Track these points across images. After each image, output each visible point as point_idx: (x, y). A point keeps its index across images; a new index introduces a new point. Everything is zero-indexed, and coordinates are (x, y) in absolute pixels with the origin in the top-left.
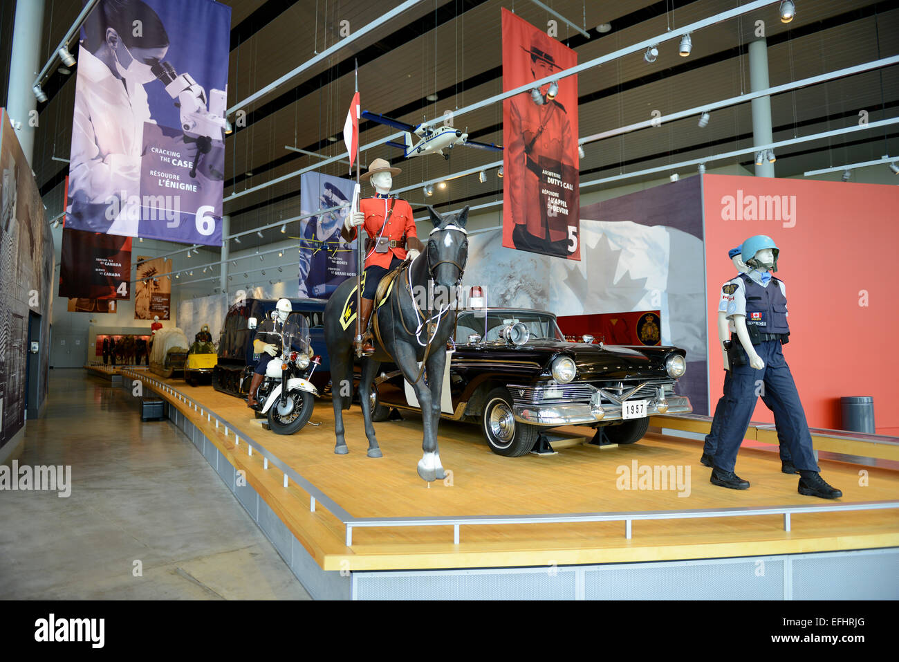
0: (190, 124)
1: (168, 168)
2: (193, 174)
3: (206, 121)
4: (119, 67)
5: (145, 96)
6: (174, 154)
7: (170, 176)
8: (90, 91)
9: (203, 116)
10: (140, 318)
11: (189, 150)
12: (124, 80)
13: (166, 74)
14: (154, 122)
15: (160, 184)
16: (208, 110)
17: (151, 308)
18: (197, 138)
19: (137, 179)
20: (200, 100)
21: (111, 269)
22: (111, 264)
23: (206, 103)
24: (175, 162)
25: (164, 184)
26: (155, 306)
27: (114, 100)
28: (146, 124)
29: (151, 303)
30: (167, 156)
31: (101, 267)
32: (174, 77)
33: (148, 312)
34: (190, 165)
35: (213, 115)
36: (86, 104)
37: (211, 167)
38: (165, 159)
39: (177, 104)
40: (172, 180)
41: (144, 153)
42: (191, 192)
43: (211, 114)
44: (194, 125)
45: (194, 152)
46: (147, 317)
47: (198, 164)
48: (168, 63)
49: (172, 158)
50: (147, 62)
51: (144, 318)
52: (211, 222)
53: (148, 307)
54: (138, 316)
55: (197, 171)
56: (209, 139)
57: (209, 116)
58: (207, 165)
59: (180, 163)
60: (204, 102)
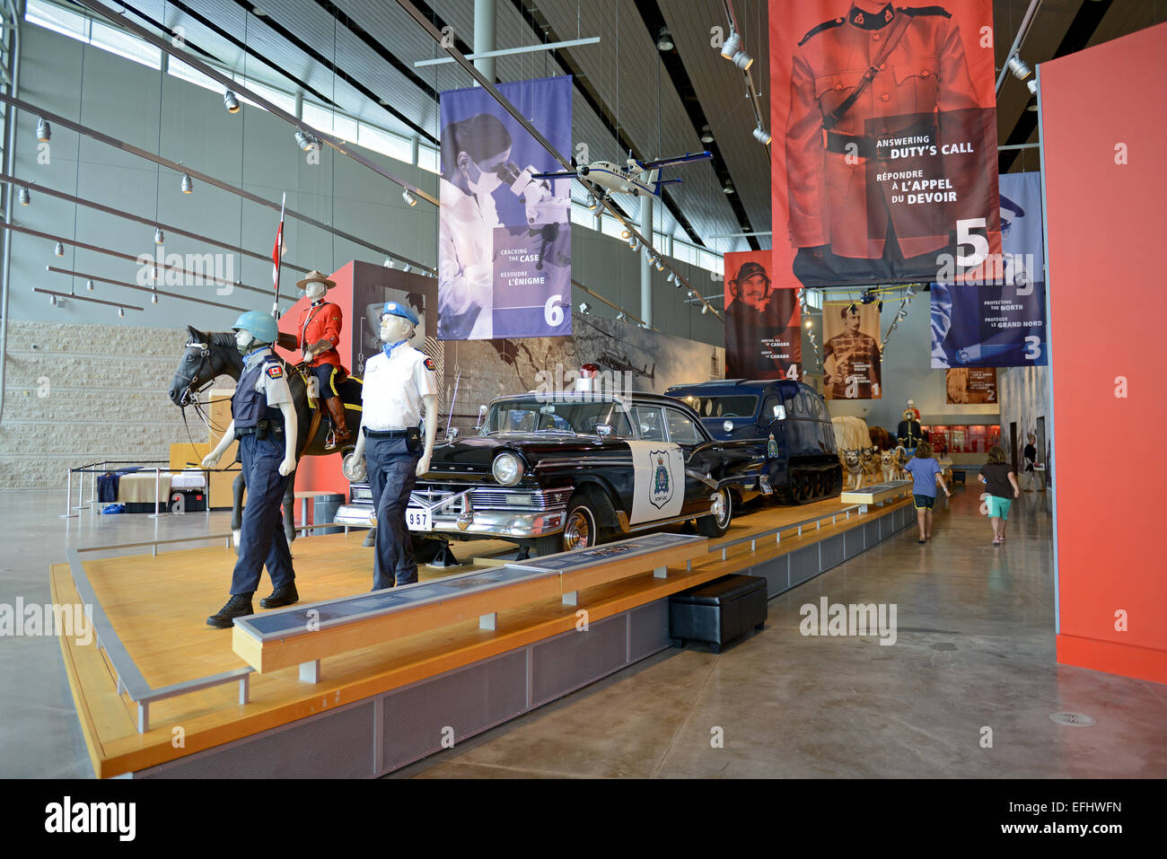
0: (535, 217)
1: (517, 266)
2: (539, 266)
3: (551, 208)
4: (471, 185)
5: (493, 203)
6: (521, 251)
7: (519, 274)
8: (451, 216)
9: (548, 203)
10: (954, 403)
11: (534, 242)
12: (475, 195)
13: (510, 175)
14: (502, 225)
15: (510, 284)
16: (553, 195)
17: (968, 387)
18: (541, 228)
19: (490, 284)
20: (544, 188)
21: (779, 351)
22: (778, 345)
23: (550, 187)
24: (523, 259)
25: (513, 283)
26: (974, 385)
27: (467, 217)
28: (495, 229)
29: (968, 381)
30: (515, 255)
31: (767, 349)
32: (518, 174)
33: (965, 393)
34: (536, 258)
35: (559, 198)
36: (448, 228)
37: (559, 253)
38: (514, 259)
39: (522, 200)
40: (521, 277)
41: (495, 258)
42: (539, 285)
43: (558, 198)
44: (538, 217)
45: (540, 244)
46: (963, 401)
47: (545, 255)
48: (513, 163)
49: (519, 255)
50: (493, 170)
51: (960, 402)
52: (559, 311)
53: (964, 386)
54: (951, 400)
55: (544, 262)
56: (556, 224)
57: (555, 201)
58: (556, 252)
59: (527, 258)
60: (548, 188)
